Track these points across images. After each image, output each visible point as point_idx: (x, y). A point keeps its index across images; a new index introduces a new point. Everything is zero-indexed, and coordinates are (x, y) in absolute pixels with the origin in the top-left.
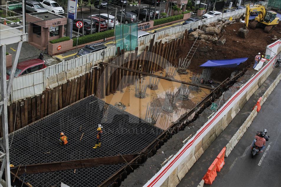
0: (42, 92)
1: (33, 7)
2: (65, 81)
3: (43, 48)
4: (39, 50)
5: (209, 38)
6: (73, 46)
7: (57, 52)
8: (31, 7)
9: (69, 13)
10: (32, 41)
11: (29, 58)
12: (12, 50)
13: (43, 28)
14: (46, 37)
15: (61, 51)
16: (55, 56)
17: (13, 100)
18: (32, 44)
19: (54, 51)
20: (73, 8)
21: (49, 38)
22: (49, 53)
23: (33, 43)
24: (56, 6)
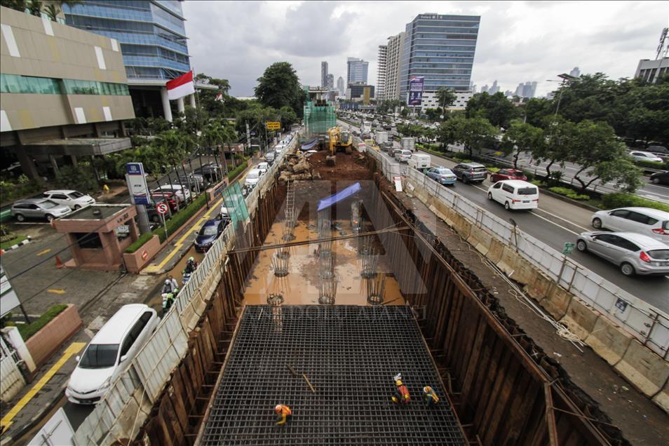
0: (187, 344)
1: (38, 209)
2: (204, 304)
3: (114, 266)
4: (107, 272)
5: (301, 177)
6: (161, 243)
7: (144, 263)
8: (33, 210)
9: (135, 196)
10: (84, 262)
11: (99, 293)
12: (56, 293)
13: (103, 233)
14: (113, 246)
15: (147, 259)
16: (143, 271)
17: (152, 395)
18: (86, 268)
19: (140, 263)
20: (140, 186)
21: (120, 246)
22: (131, 270)
23: (88, 265)
24: (77, 197)
